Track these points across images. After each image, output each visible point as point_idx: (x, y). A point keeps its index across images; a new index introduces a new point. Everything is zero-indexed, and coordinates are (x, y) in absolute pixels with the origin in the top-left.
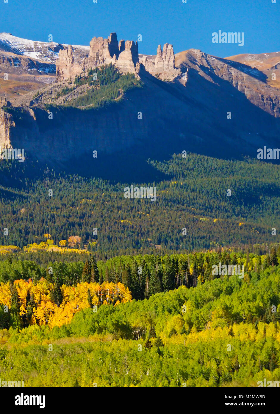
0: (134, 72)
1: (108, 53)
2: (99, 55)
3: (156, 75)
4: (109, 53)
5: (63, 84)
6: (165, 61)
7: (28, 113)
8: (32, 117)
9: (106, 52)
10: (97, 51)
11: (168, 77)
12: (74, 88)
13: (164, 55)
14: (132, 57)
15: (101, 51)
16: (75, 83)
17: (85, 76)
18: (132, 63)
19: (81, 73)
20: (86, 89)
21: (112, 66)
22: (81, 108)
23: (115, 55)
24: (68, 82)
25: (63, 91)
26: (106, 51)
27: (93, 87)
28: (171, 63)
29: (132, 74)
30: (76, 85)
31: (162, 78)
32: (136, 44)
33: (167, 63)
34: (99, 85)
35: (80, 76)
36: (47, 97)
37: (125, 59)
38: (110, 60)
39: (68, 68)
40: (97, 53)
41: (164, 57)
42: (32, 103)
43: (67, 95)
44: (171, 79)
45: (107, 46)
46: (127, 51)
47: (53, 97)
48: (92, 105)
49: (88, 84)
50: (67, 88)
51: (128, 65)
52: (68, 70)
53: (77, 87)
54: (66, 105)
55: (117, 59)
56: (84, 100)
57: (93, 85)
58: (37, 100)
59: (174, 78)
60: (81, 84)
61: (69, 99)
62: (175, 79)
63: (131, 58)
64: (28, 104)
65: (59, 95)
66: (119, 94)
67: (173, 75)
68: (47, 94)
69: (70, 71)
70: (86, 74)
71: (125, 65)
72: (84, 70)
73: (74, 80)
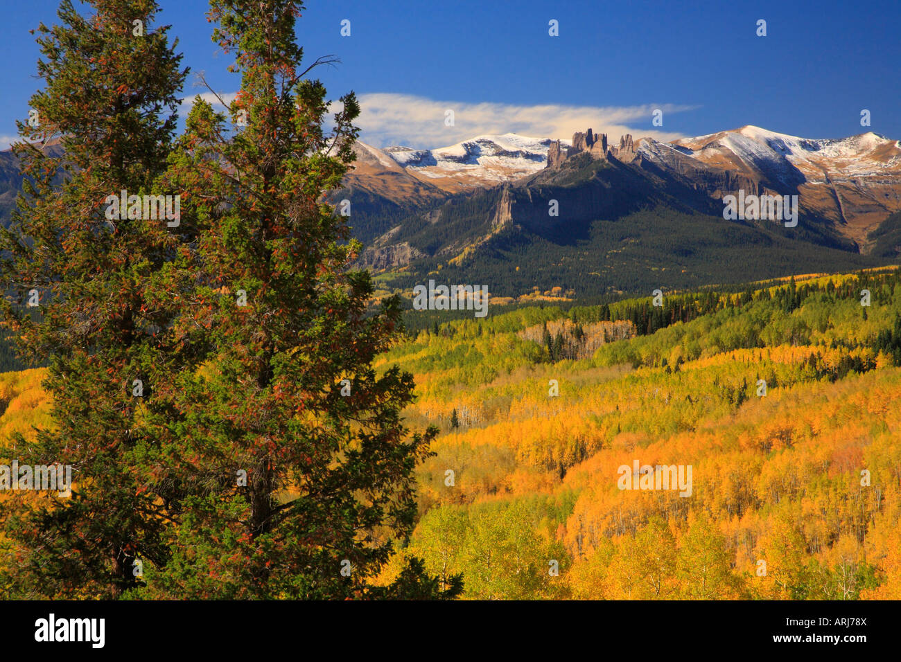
0: (604, 157)
2: (579, 145)
3: (620, 159)
4: (586, 144)
7: (526, 192)
8: (527, 196)
9: (584, 143)
10: (578, 142)
11: (628, 160)
12: (560, 172)
13: (625, 143)
14: (603, 145)
15: (580, 142)
16: (560, 168)
17: (568, 162)
18: (602, 150)
19: (565, 160)
20: (568, 172)
21: (588, 154)
22: (565, 186)
23: (590, 145)
24: (556, 167)
27: (574, 170)
28: (630, 149)
29: (602, 159)
31: (623, 160)
32: (605, 136)
34: (578, 169)
35: (565, 162)
37: (597, 147)
38: (587, 150)
41: (625, 145)
42: (528, 184)
43: (554, 177)
44: (630, 161)
45: (584, 138)
46: (599, 141)
48: (573, 183)
49: (570, 168)
53: (562, 170)
54: (553, 184)
55: (591, 148)
56: (566, 180)
57: (574, 168)
58: (532, 182)
60: (565, 168)
61: (555, 180)
62: (633, 161)
63: (601, 146)
64: (525, 185)
65: (548, 178)
66: (593, 174)
67: (631, 158)
69: (557, 159)
70: (569, 160)
71: (598, 152)
72: (567, 157)
73: (560, 165)
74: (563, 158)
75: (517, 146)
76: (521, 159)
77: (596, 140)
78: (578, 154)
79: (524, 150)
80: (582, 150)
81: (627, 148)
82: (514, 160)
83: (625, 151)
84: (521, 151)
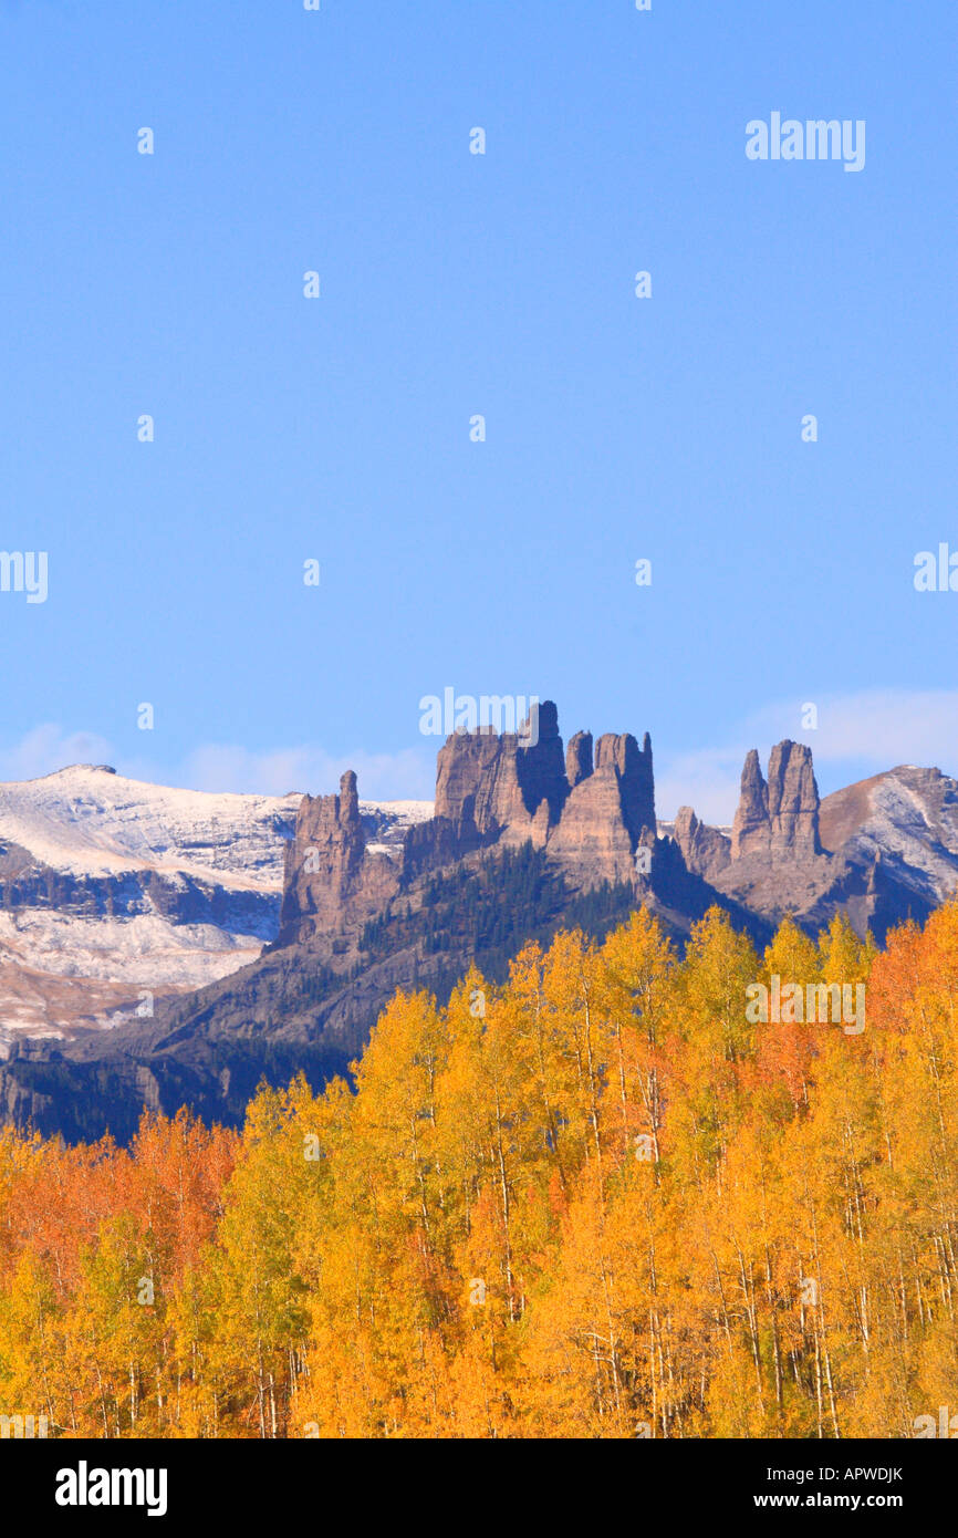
0: (631, 875)
1: (517, 793)
2: (478, 806)
3: (735, 892)
4: (520, 796)
5: (310, 952)
6: (776, 822)
7: (134, 1087)
9: (508, 791)
10: (470, 792)
11: (791, 898)
12: (359, 970)
13: (772, 796)
14: (623, 805)
15: (485, 786)
16: (361, 948)
17: (409, 909)
18: (622, 833)
19: (393, 899)
20: (411, 972)
21: (531, 857)
23: (544, 801)
24: (331, 941)
25: (307, 987)
26: (507, 785)
27: (445, 959)
28: (805, 830)
29: (619, 887)
30: (365, 955)
31: (763, 902)
32: (641, 748)
33: (785, 832)
34: (471, 950)
35: (389, 912)
36: (235, 1019)
37: (590, 815)
38: (525, 830)
39: (337, 877)
40: (470, 802)
41: (771, 806)
43: (323, 1006)
44: (805, 906)
45: (511, 763)
46: (602, 779)
47: (261, 1016)
49: (420, 946)
50: (324, 971)
51: (604, 843)
52: (336, 889)
53: (373, 960)
55: (554, 820)
57: (446, 949)
59: (816, 897)
60: (390, 949)
61: (331, 1020)
62: (819, 901)
63: (614, 809)
65: (286, 1008)
67: (813, 885)
68: (232, 1007)
69: (346, 895)
70: (416, 901)
71: (591, 845)
72: (405, 881)
73: (358, 932)
74: (377, 886)
75: (129, 845)
76: (150, 927)
77: (585, 771)
78: (474, 859)
79: (170, 866)
80: (496, 831)
81: (780, 826)
82: (106, 931)
83: (769, 842)
84: (148, 876)
